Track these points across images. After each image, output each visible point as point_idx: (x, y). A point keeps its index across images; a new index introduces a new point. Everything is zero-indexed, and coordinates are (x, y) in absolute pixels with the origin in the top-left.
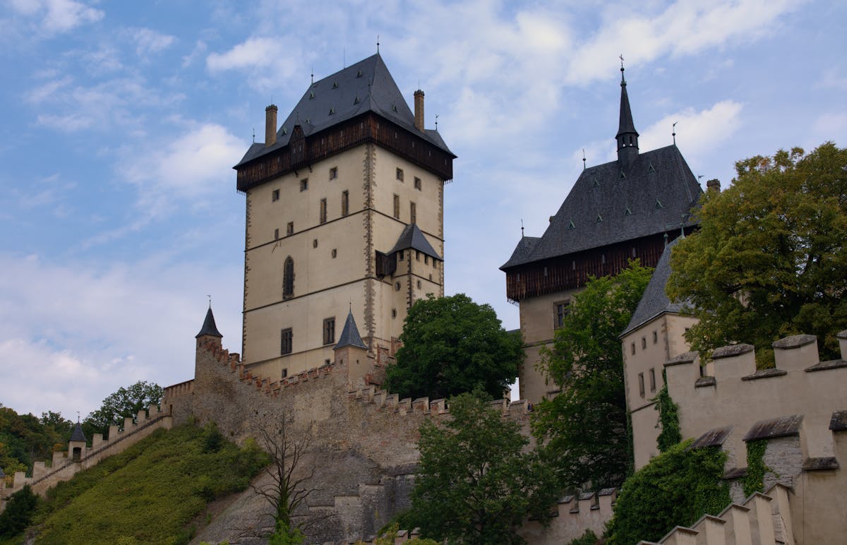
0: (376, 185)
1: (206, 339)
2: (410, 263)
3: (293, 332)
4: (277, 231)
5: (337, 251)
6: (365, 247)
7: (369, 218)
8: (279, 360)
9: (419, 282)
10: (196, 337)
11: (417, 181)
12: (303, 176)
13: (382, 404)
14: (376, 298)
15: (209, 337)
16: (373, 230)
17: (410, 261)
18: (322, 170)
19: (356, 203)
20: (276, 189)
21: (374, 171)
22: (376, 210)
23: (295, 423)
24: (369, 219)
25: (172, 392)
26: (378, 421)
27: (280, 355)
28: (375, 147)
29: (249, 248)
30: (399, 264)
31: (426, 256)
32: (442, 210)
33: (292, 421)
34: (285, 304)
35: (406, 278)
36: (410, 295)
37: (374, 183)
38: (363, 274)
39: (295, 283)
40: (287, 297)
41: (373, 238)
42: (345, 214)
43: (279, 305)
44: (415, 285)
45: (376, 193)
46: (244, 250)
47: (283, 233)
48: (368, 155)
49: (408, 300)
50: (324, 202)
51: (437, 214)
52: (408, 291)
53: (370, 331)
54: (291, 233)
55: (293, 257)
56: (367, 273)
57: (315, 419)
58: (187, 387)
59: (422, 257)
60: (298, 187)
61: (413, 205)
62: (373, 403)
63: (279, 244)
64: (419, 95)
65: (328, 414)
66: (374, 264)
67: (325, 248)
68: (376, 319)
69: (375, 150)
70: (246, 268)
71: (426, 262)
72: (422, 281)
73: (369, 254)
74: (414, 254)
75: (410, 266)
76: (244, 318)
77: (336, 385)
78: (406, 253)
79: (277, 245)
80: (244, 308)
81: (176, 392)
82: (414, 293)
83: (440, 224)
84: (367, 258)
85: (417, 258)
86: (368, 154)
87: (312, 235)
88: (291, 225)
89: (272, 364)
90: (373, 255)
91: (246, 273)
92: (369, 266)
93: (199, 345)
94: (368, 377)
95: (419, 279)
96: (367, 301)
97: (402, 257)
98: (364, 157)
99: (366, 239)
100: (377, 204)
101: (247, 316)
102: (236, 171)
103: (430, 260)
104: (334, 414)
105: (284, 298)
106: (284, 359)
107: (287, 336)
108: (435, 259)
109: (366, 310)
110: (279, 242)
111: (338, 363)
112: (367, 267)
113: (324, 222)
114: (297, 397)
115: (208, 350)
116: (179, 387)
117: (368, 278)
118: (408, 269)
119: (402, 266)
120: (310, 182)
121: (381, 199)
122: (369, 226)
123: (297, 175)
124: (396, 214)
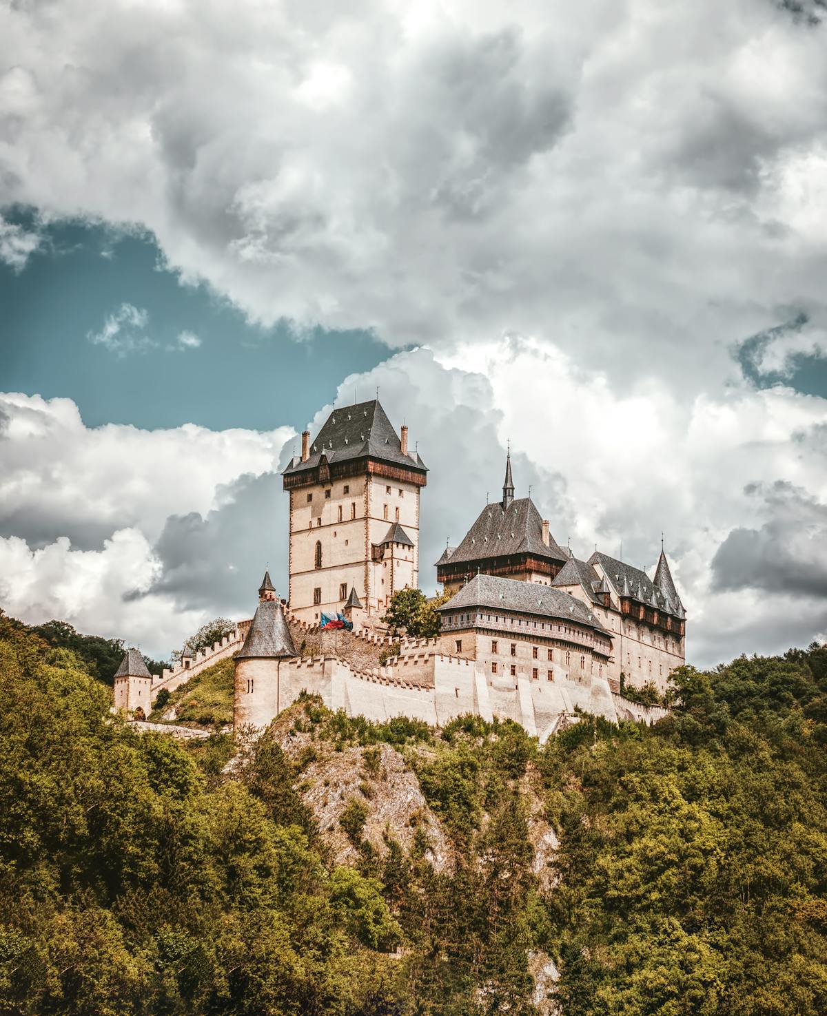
0: (372, 501)
1: (265, 592)
3: (322, 591)
4: (310, 523)
5: (349, 541)
6: (365, 541)
7: (367, 523)
8: (312, 607)
9: (398, 562)
10: (259, 590)
11: (401, 491)
12: (327, 488)
14: (371, 573)
16: (369, 530)
17: (392, 549)
18: (338, 488)
19: (360, 514)
20: (310, 493)
22: (372, 517)
25: (243, 626)
27: (313, 604)
28: (371, 477)
29: (292, 531)
30: (386, 551)
31: (404, 545)
34: (316, 572)
35: (390, 560)
36: (392, 570)
38: (363, 558)
39: (322, 559)
40: (317, 568)
41: (370, 535)
42: (354, 519)
43: (313, 572)
44: (395, 564)
45: (372, 505)
47: (315, 525)
49: (391, 574)
50: (340, 508)
53: (367, 594)
54: (320, 526)
55: (321, 542)
56: (366, 558)
59: (401, 546)
60: (324, 494)
61: (397, 509)
63: (312, 532)
64: (404, 430)
66: (370, 552)
67: (341, 537)
68: (371, 585)
69: (371, 479)
71: (403, 549)
72: (400, 561)
73: (367, 546)
74: (395, 546)
75: (392, 552)
76: (290, 579)
78: (390, 544)
79: (310, 533)
80: (290, 572)
81: (246, 626)
82: (395, 569)
83: (417, 518)
84: (366, 548)
85: (398, 547)
86: (367, 481)
87: (333, 529)
88: (319, 520)
89: (308, 610)
90: (370, 546)
91: (290, 548)
95: (398, 560)
96: (365, 575)
97: (388, 547)
98: (365, 482)
99: (365, 536)
100: (372, 514)
102: (283, 477)
103: (406, 548)
105: (315, 568)
106: (316, 606)
107: (318, 592)
108: (409, 546)
109: (365, 580)
110: (312, 530)
112: (366, 554)
113: (340, 521)
117: (366, 561)
118: (391, 554)
119: (387, 553)
120: (332, 493)
121: (376, 510)
122: (367, 528)
123: (323, 487)
124: (386, 516)
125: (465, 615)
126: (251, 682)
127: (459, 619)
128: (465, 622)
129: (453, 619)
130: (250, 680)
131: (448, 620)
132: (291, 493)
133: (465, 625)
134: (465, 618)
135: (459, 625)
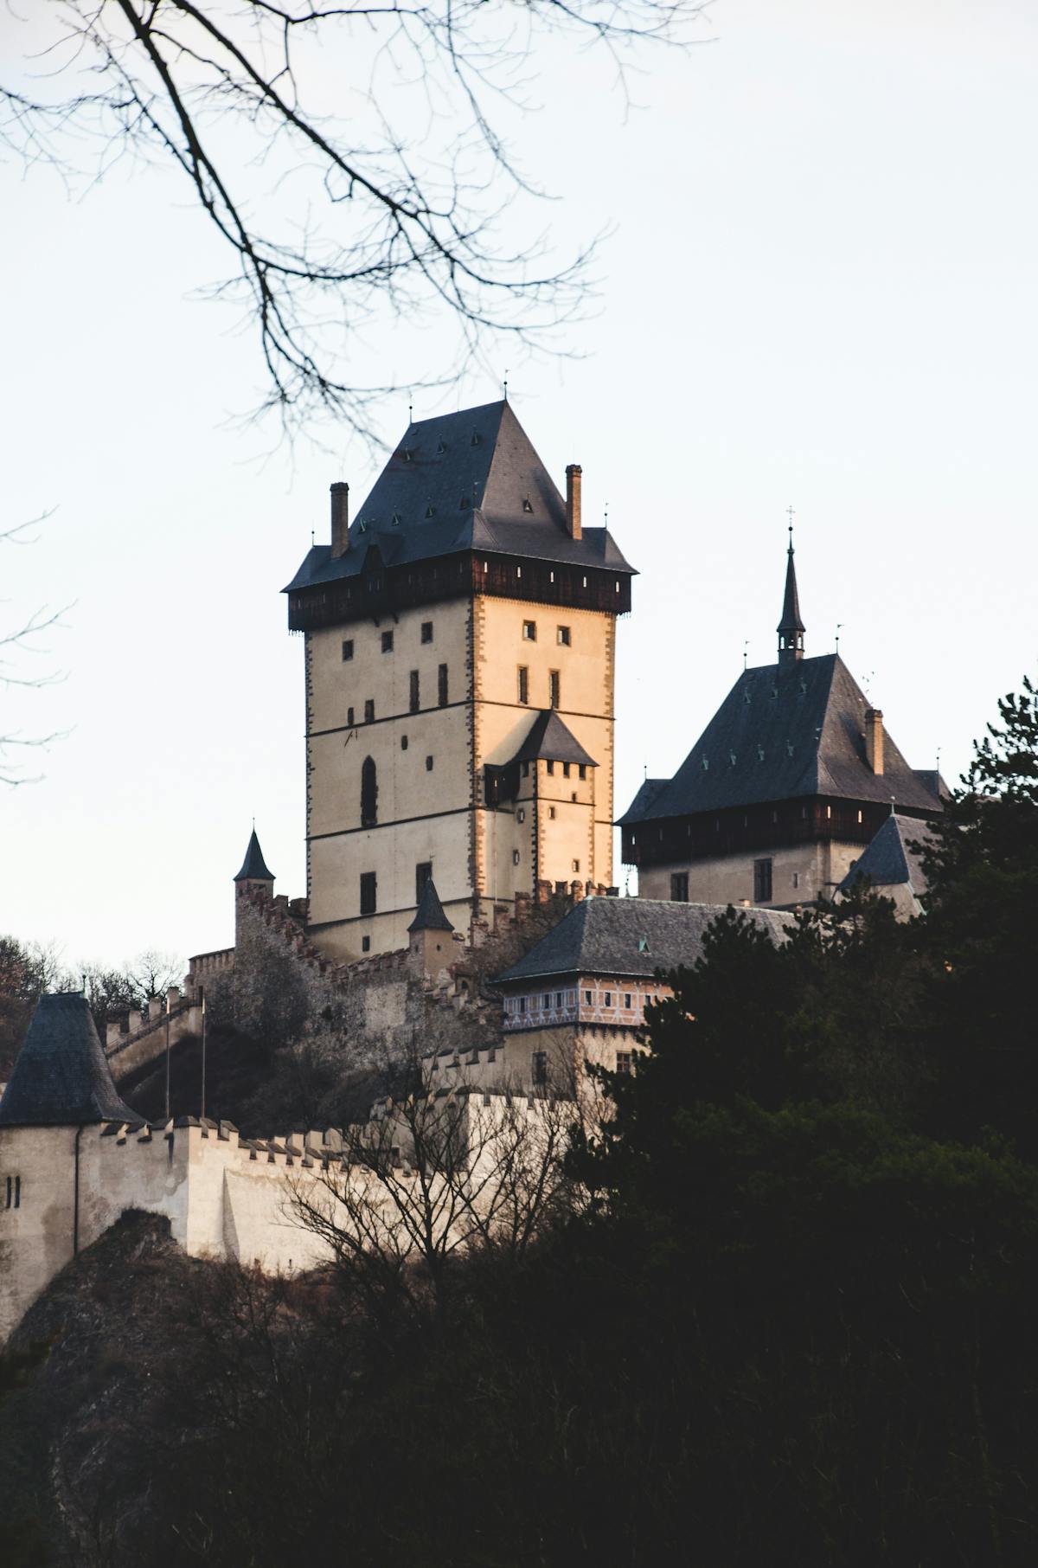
0: (484, 661)
1: (249, 884)
2: (536, 782)
3: (378, 880)
4: (351, 711)
5: (434, 760)
6: (469, 761)
8: (358, 922)
9: (553, 809)
10: (235, 879)
11: (565, 635)
12: (387, 626)
13: (460, 1008)
14: (484, 840)
15: (254, 881)
16: (478, 733)
17: (536, 778)
18: (411, 625)
19: (457, 693)
20: (348, 638)
21: (482, 638)
22: (487, 699)
23: (367, 1028)
24: (473, 717)
25: (201, 966)
26: (457, 1031)
27: (358, 914)
28: (483, 598)
29: (312, 732)
30: (523, 781)
31: (567, 763)
32: (612, 668)
33: (363, 1025)
34: (364, 834)
35: (530, 804)
36: (537, 831)
37: (482, 657)
38: (466, 802)
39: (378, 802)
40: (368, 822)
41: (480, 747)
42: (444, 704)
43: (357, 834)
44: (545, 815)
45: (486, 673)
46: (305, 734)
47: (360, 718)
48: (472, 614)
49: (534, 839)
50: (415, 675)
51: (603, 676)
52: (534, 825)
53: (475, 890)
54: (370, 719)
55: (375, 758)
56: (470, 800)
57: (389, 1023)
58: (224, 960)
59: (558, 767)
60: (378, 645)
61: (555, 676)
62: (451, 1007)
63: (354, 734)
64: (573, 472)
65: (403, 1017)
66: (481, 786)
67: (418, 751)
68: (484, 868)
69: (483, 603)
70: (308, 765)
71: (566, 773)
72: (558, 806)
73: (472, 771)
74: (543, 766)
75: (536, 786)
76: (308, 849)
77: (411, 979)
78: (531, 766)
79: (351, 735)
80: (308, 833)
81: (208, 966)
82: (543, 828)
83: (609, 694)
84: (471, 777)
85: (550, 770)
86: (471, 611)
87: (400, 727)
88: (370, 705)
89: (348, 927)
90: (481, 771)
91: (308, 774)
92: (474, 791)
93: (240, 893)
94: (454, 968)
95: (553, 803)
96: (471, 843)
97: (527, 771)
99: (470, 748)
100: (485, 691)
101: (311, 846)
102: (286, 595)
103: (574, 769)
104: (409, 1019)
105: (363, 823)
106: (366, 921)
107: (369, 883)
108: (583, 765)
109: (470, 856)
110: (354, 730)
111: (413, 951)
112: (471, 792)
113: (415, 709)
114: (369, 991)
115: (253, 904)
116: (211, 959)
117: (472, 808)
118: (533, 791)
119: (525, 786)
120: (396, 639)
121: (495, 680)
122: (472, 729)
123: (377, 625)
124: (524, 697)
125: (553, 994)
126: (14, 1184)
127: (541, 1002)
128: (553, 1010)
129: (528, 1004)
130: (13, 1176)
131: (517, 1005)
132: (308, 639)
133: (553, 1016)
134: (553, 1001)
135: (542, 1017)
